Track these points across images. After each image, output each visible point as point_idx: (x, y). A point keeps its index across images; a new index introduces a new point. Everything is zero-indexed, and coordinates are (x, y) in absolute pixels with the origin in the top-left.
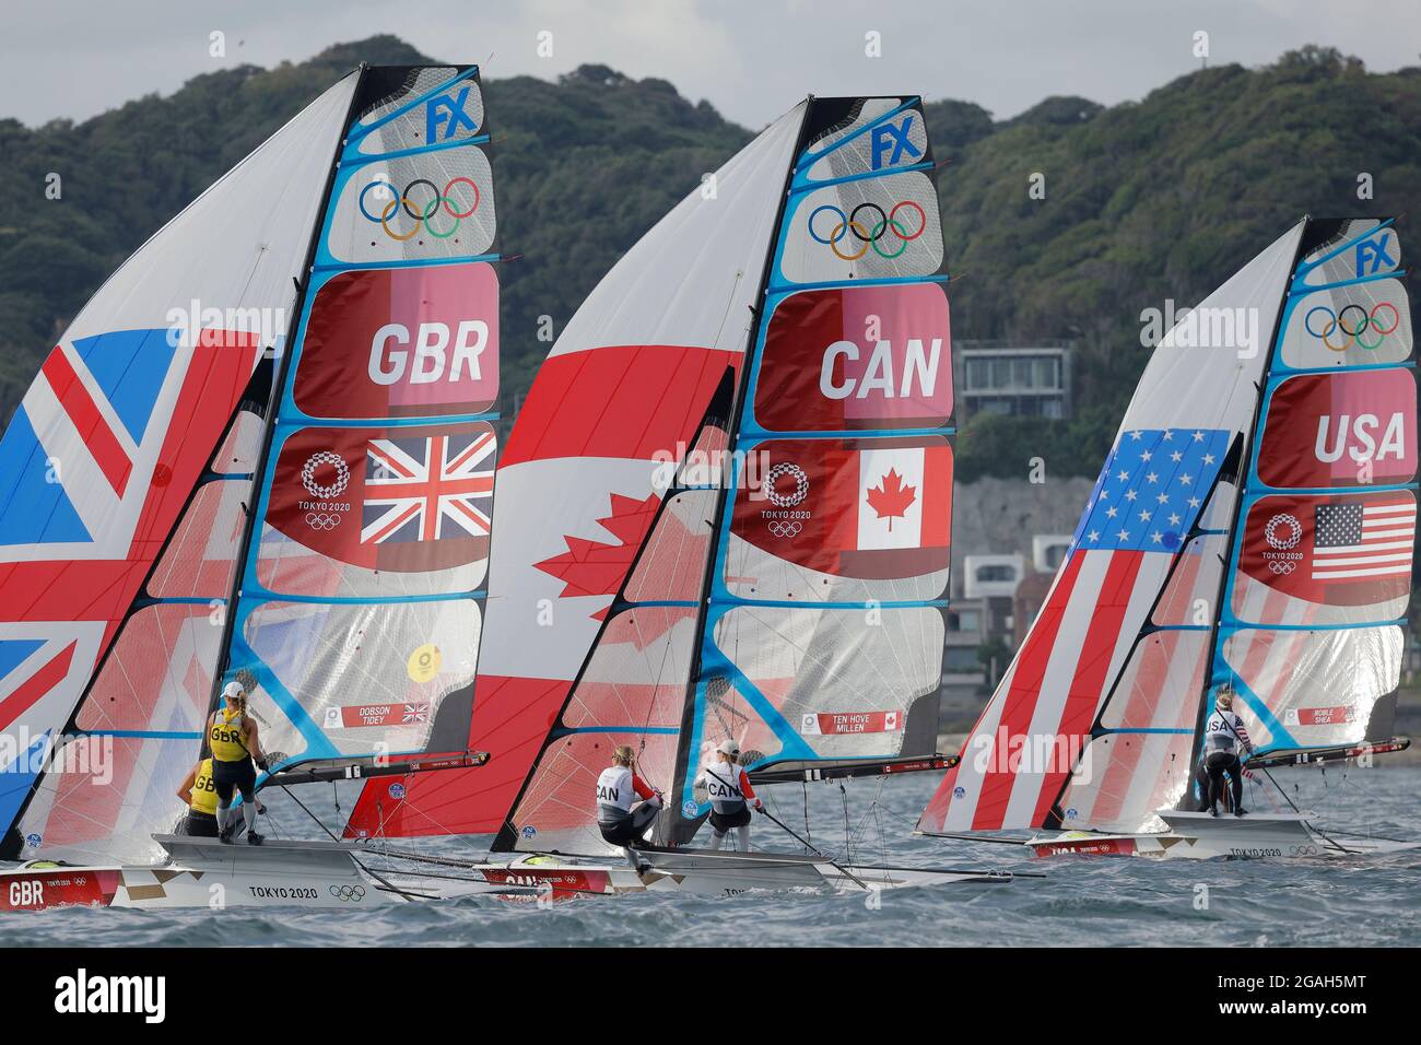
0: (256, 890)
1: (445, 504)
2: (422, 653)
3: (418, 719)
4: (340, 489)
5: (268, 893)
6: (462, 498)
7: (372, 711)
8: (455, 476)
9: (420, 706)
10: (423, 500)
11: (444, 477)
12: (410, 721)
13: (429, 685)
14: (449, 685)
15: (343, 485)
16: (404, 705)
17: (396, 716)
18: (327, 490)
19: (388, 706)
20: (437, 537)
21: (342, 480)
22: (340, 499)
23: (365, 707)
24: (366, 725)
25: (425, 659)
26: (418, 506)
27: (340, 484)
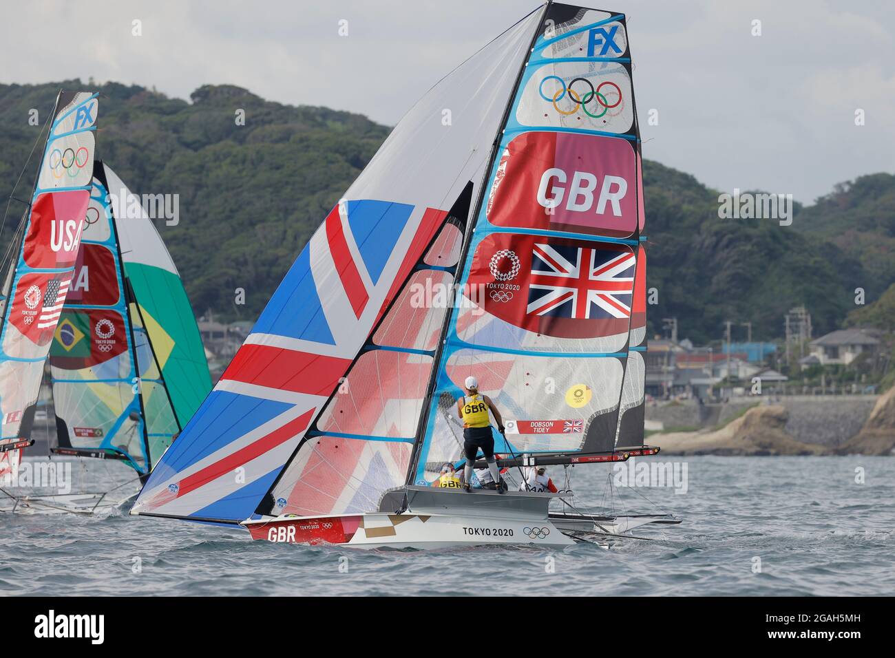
0: (467, 530)
1: (592, 296)
2: (577, 389)
3: (575, 431)
4: (514, 275)
5: (476, 532)
6: (608, 293)
7: (540, 424)
8: (601, 278)
9: (576, 422)
10: (575, 291)
11: (591, 277)
12: (569, 432)
13: (582, 410)
14: (598, 410)
15: (516, 273)
16: (565, 421)
17: (558, 427)
18: (505, 276)
19: (552, 422)
20: (587, 316)
21: (515, 269)
22: (513, 282)
23: (535, 422)
24: (536, 433)
25: (578, 393)
26: (570, 294)
27: (513, 271)
